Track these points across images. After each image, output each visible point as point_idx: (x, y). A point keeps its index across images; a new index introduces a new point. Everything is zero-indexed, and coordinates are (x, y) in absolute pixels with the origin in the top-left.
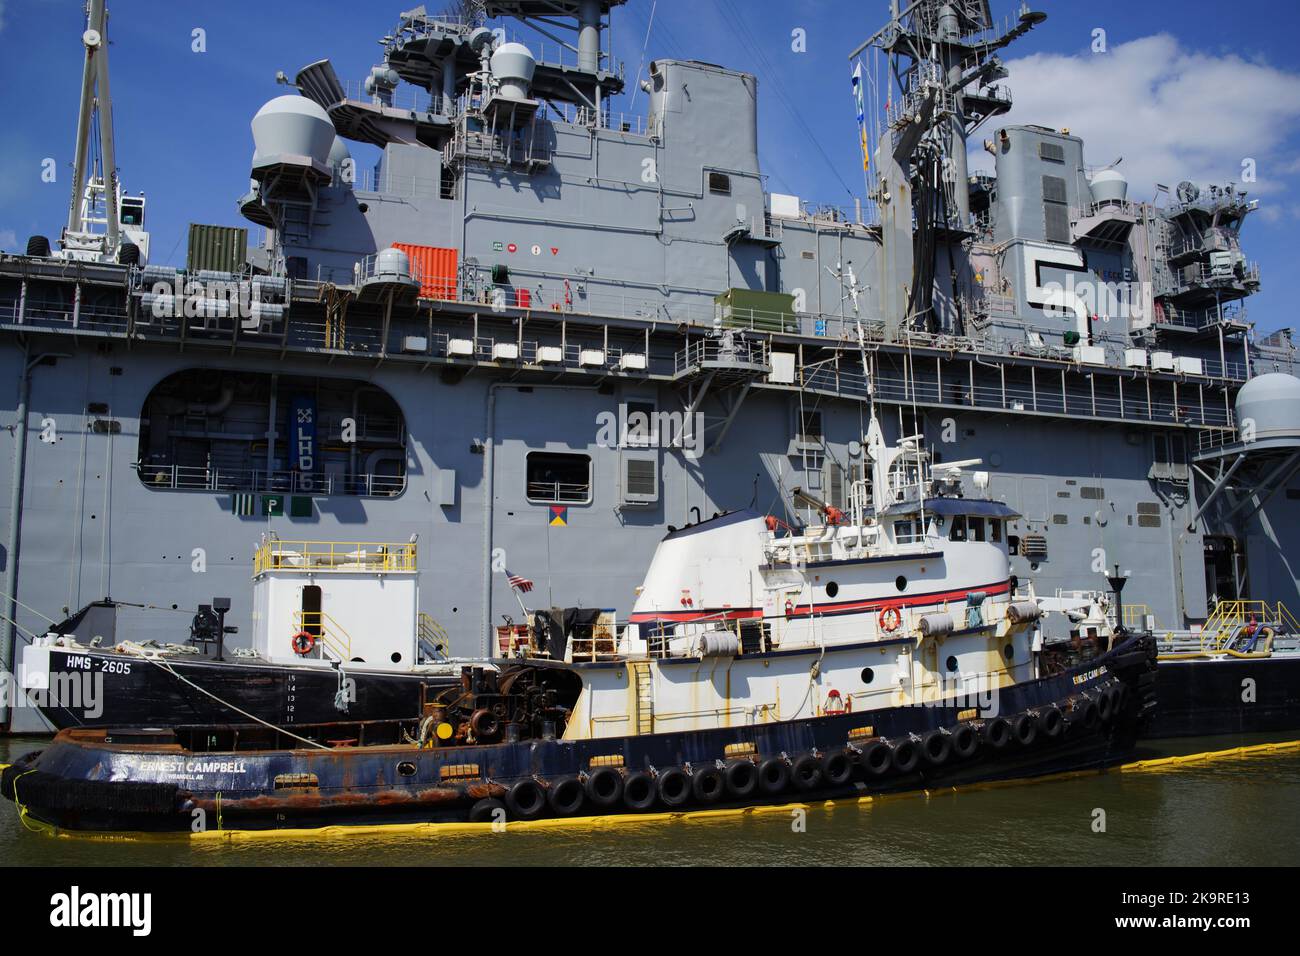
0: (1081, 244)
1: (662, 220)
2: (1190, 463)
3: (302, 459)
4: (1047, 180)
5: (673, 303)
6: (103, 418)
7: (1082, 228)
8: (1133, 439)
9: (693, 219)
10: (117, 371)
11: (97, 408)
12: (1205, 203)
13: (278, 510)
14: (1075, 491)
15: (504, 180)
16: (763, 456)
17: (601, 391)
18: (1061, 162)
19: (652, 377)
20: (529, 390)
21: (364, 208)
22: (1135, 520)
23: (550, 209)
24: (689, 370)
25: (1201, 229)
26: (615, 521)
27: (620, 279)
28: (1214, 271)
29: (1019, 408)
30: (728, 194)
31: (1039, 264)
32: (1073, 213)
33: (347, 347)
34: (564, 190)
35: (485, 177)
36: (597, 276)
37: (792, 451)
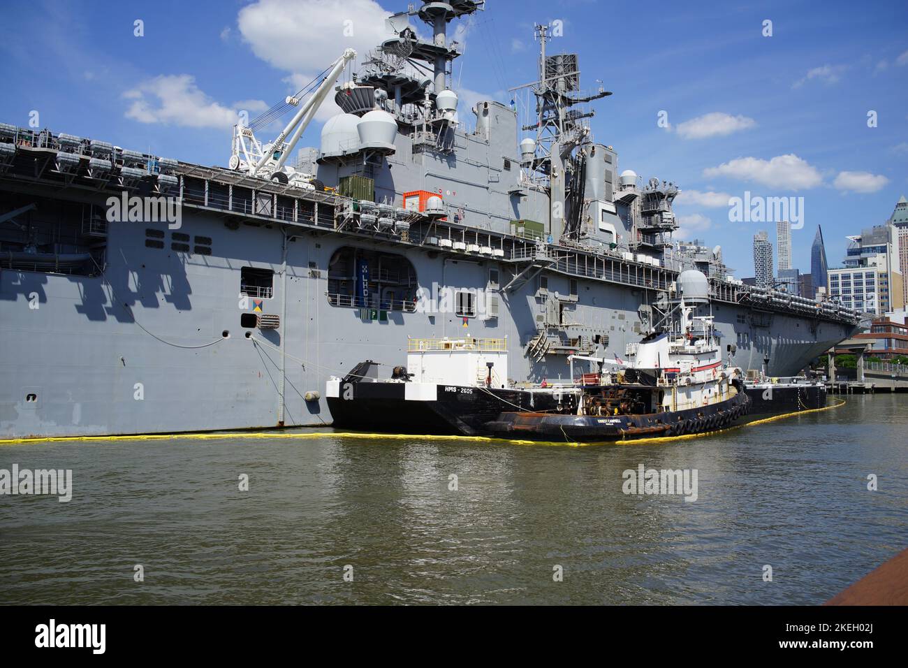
0: (617, 203)
1: (489, 182)
2: (652, 305)
3: (364, 290)
4: (607, 171)
5: (493, 222)
6: (314, 270)
7: (619, 196)
8: (635, 293)
9: (498, 182)
10: (318, 246)
11: (312, 265)
12: (660, 189)
13: (375, 318)
14: (617, 315)
15: (437, 157)
16: (527, 296)
17: (479, 264)
18: (610, 163)
19: (504, 260)
20: (456, 263)
21: (390, 166)
22: (633, 330)
23: (452, 173)
24: (525, 259)
25: (660, 201)
26: (483, 325)
27: (475, 209)
28: (664, 220)
29: (603, 278)
30: (509, 170)
31: (603, 210)
32: (614, 187)
33: (409, 241)
34: (457, 163)
35: (431, 155)
36: (468, 208)
37: (538, 295)
